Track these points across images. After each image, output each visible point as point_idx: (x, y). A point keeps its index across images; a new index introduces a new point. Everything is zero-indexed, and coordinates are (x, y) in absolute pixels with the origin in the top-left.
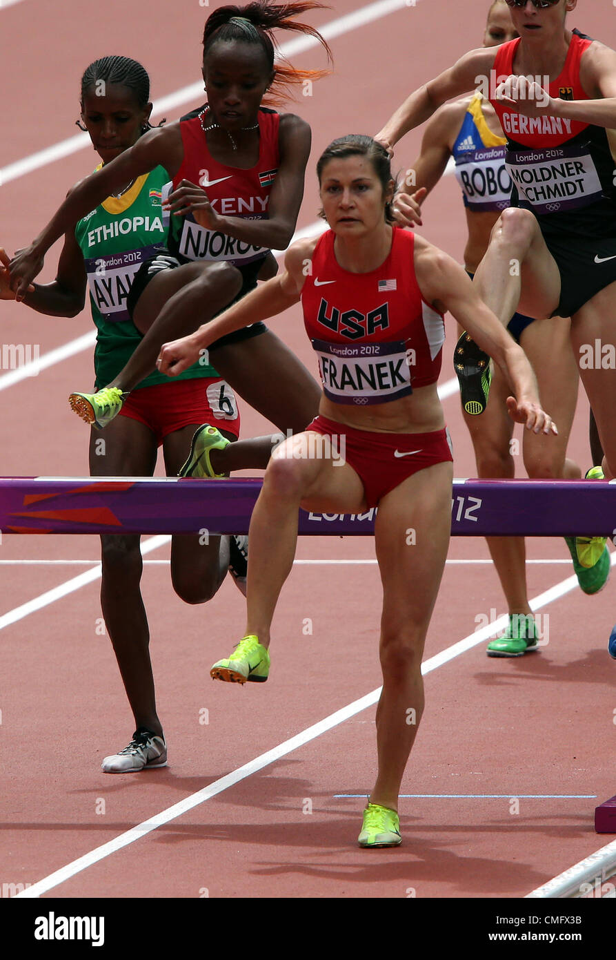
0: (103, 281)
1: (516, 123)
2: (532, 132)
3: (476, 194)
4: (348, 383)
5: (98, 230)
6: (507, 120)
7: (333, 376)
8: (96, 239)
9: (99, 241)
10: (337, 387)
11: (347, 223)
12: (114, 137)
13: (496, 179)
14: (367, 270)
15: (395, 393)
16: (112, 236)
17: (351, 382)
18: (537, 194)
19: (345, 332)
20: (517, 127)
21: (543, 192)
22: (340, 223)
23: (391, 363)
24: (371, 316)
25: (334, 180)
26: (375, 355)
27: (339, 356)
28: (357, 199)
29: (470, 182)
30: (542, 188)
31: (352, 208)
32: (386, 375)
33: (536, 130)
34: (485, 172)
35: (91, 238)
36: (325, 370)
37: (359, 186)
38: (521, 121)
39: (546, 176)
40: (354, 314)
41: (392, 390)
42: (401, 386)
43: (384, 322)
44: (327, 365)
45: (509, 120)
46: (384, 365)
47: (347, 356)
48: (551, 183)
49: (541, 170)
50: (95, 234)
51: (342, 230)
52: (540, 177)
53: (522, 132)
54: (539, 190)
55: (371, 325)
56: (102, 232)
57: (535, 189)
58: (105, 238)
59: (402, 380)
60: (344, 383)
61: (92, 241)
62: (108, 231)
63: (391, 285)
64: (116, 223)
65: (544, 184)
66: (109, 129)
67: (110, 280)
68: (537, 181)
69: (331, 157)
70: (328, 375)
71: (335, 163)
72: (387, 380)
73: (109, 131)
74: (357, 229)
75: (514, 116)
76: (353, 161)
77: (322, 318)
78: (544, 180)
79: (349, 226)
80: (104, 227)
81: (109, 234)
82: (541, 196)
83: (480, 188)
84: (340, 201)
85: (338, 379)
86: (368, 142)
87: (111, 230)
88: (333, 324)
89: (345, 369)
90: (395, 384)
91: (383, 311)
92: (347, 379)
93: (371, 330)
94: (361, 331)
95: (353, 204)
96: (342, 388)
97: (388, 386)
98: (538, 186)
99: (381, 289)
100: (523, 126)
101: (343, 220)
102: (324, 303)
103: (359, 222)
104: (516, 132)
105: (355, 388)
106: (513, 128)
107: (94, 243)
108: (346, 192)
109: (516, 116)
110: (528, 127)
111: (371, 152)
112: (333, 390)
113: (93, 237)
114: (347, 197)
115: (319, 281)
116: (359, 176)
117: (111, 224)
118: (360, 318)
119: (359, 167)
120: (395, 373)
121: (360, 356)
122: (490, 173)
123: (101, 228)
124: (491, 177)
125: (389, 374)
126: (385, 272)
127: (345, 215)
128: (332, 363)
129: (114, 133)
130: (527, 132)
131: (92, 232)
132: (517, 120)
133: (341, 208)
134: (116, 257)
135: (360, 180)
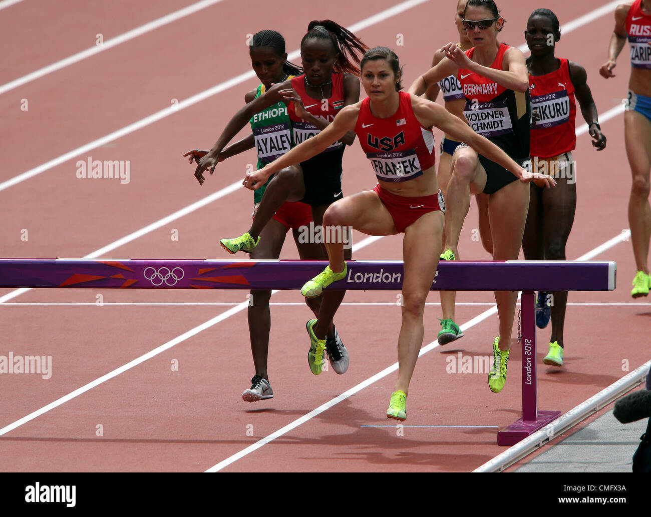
0: (262, 140)
1: (470, 89)
2: (478, 94)
3: (446, 92)
4: (389, 171)
5: (260, 114)
6: (466, 88)
7: (381, 168)
8: (258, 119)
9: (260, 120)
10: (384, 174)
11: (376, 93)
12: (267, 73)
13: (455, 83)
14: (388, 116)
15: (413, 175)
16: (267, 118)
17: (390, 171)
18: (478, 127)
19: (383, 149)
20: (470, 91)
21: (481, 126)
22: (372, 93)
23: (409, 160)
24: (395, 139)
25: (369, 72)
26: (401, 157)
27: (383, 158)
28: (382, 81)
29: (443, 85)
30: (481, 124)
31: (379, 86)
32: (407, 166)
33: (479, 92)
34: (450, 79)
35: (255, 118)
36: (376, 166)
37: (382, 75)
38: (472, 88)
39: (484, 117)
40: (386, 139)
41: (412, 174)
42: (416, 171)
43: (402, 141)
44: (377, 163)
45: (467, 88)
46: (406, 162)
47: (386, 158)
48: (486, 121)
49: (482, 114)
50: (258, 116)
51: (374, 97)
52: (480, 118)
53: (473, 94)
54: (479, 125)
55: (396, 143)
56: (262, 116)
57: (477, 124)
58: (263, 119)
59: (416, 168)
60: (387, 171)
61: (256, 120)
62: (265, 115)
63: (403, 122)
64: (270, 111)
65: (482, 122)
66: (265, 70)
67: (266, 139)
68: (479, 120)
69: (368, 59)
70: (378, 168)
71: (370, 63)
72: (409, 169)
73: (264, 71)
74: (381, 97)
75: (469, 85)
76: (380, 62)
77: (370, 143)
78: (483, 119)
79: (377, 95)
80: (264, 113)
81: (265, 117)
82: (480, 128)
83: (448, 88)
84: (373, 82)
85: (384, 169)
86: (388, 51)
87: (267, 115)
88: (376, 146)
89: (386, 164)
90: (413, 171)
91: (401, 135)
92: (388, 169)
93: (396, 146)
94: (391, 147)
95: (379, 84)
96: (387, 174)
97: (409, 172)
98: (479, 122)
99: (398, 124)
100: (473, 90)
101: (373, 92)
102: (370, 136)
103: (382, 93)
104: (469, 94)
105: (393, 174)
106: (468, 91)
107: (257, 121)
108: (376, 78)
109: (470, 85)
110: (476, 91)
111: (389, 58)
112: (382, 175)
113: (256, 118)
114: (376, 81)
115: (365, 125)
116: (382, 70)
117: (267, 112)
118: (390, 140)
119: (382, 65)
120: (412, 165)
121: (393, 158)
122: (452, 80)
123: (261, 114)
124: (453, 82)
125: (409, 166)
126: (398, 116)
127: (375, 90)
128: (379, 162)
129: (267, 71)
130: (475, 94)
131: (256, 115)
132: (470, 87)
133: (373, 86)
134: (271, 127)
135: (383, 71)
